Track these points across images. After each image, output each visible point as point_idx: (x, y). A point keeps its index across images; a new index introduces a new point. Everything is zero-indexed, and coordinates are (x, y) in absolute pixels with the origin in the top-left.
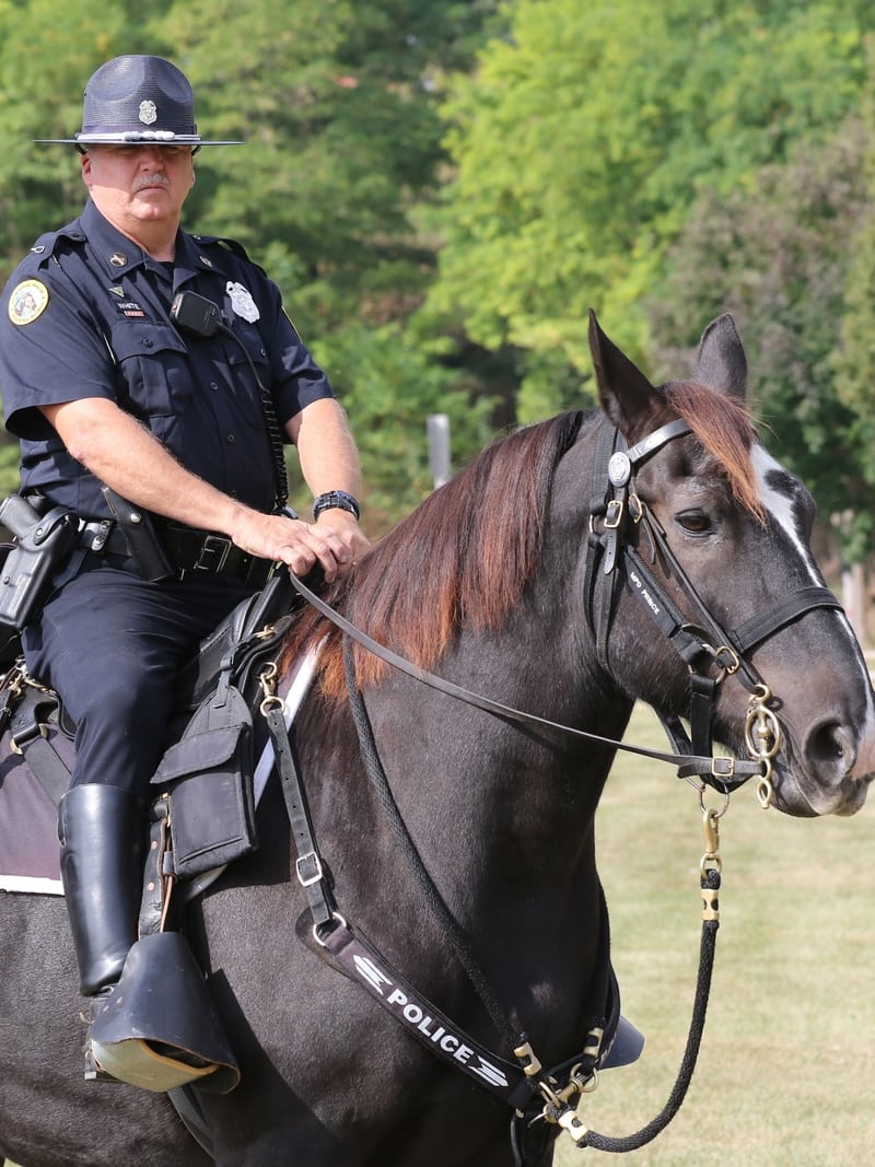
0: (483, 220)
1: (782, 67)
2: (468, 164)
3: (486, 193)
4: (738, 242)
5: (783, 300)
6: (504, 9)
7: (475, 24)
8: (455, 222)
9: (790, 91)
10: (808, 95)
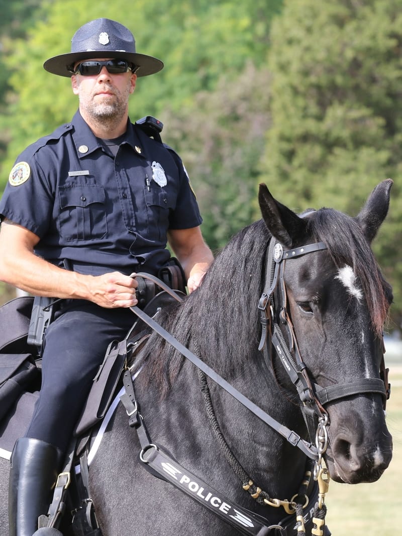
0: (34, 124)
1: (207, 39)
2: (25, 93)
3: (35, 109)
4: (185, 136)
5: (208, 169)
6: (45, 5)
7: (28, 13)
8: (17, 125)
9: (212, 52)
10: (221, 55)
